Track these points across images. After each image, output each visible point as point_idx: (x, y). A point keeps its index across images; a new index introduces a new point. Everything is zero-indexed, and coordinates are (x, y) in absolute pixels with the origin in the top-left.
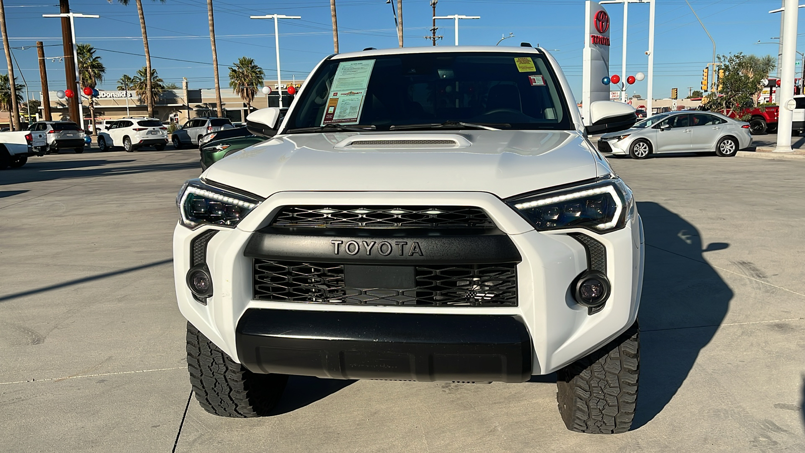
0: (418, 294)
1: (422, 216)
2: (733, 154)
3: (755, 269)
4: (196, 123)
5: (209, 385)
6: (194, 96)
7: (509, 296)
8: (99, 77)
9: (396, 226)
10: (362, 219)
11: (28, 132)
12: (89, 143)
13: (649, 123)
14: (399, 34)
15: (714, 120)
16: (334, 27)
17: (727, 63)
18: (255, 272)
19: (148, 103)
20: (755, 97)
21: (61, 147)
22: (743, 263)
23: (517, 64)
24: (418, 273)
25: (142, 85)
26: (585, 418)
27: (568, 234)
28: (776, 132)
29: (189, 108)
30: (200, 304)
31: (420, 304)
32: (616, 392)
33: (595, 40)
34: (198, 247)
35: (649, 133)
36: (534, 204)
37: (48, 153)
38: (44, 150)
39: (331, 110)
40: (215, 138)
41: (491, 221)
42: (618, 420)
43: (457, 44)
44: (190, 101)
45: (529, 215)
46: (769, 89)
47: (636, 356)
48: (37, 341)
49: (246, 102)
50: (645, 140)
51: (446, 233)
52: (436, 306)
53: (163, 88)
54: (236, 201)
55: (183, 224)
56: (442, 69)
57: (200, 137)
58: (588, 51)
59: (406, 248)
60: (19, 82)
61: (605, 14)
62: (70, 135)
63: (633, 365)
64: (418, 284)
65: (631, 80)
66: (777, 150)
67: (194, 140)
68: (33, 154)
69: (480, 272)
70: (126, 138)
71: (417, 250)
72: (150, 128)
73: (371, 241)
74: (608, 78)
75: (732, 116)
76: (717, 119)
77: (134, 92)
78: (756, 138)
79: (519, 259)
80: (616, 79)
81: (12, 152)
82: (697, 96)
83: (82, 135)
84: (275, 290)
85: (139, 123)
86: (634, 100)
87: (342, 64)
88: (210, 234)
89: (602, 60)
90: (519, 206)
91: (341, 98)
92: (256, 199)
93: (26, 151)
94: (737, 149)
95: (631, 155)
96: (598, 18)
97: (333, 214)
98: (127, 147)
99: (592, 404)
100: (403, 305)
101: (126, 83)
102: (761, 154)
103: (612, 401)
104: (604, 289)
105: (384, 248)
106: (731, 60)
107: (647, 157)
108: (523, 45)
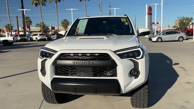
0: (94, 74)
1: (94, 55)
2: (182, 41)
3: (184, 69)
4: (53, 35)
5: (47, 96)
6: (53, 28)
7: (115, 74)
8: (31, 24)
9: (88, 58)
10: (80, 56)
11: (13, 37)
12: (28, 39)
13: (162, 34)
14: (101, 13)
15: (177, 33)
16: (86, 11)
17: (181, 19)
18: (56, 69)
19: (42, 30)
20: (188, 27)
21: (21, 40)
22: (181, 67)
23: (122, 20)
24: (93, 69)
25: (41, 26)
26: (136, 104)
27: (129, 60)
28: (193, 36)
29: (52, 31)
30: (43, 76)
31: (94, 76)
32: (143, 97)
33: (149, 14)
34: (43, 63)
35: (161, 36)
36: (121, 52)
37: (18, 42)
38: (17, 41)
39: (77, 31)
40: (57, 38)
41: (110, 57)
42: (144, 105)
43: (115, 15)
44: (52, 29)
45: (119, 55)
46: (192, 25)
47: (148, 89)
48: (10, 86)
49: (65, 29)
50: (160, 38)
51: (100, 59)
52: (98, 77)
53: (45, 26)
54: (51, 52)
55: (40, 58)
56: (104, 21)
57: (54, 38)
58: (147, 16)
59: (90, 63)
60: (12, 25)
61: (151, 7)
62: (23, 38)
63: (147, 91)
64: (93, 71)
65: (158, 23)
66: (193, 40)
67: (52, 39)
68: (15, 42)
69: (109, 69)
70: (36, 38)
71: (93, 63)
72: (42, 36)
73: (82, 61)
74: (152, 23)
75: (182, 32)
76: (178, 32)
77: (39, 28)
78: (188, 37)
79: (117, 66)
80: (154, 23)
81: (9, 42)
82: (174, 27)
83: (26, 38)
84: (60, 73)
85: (39, 35)
86: (159, 28)
87: (80, 20)
88: (46, 60)
89: (150, 19)
90: (117, 53)
91: (80, 28)
92: (56, 52)
93: (13, 41)
94: (183, 40)
95: (157, 41)
96: (149, 8)
97: (73, 55)
98: (37, 40)
99: (137, 101)
100: (90, 76)
101: (37, 25)
102: (189, 41)
103: (142, 100)
104: (138, 73)
105: (85, 63)
106: (181, 18)
107: (161, 42)
108: (125, 15)
